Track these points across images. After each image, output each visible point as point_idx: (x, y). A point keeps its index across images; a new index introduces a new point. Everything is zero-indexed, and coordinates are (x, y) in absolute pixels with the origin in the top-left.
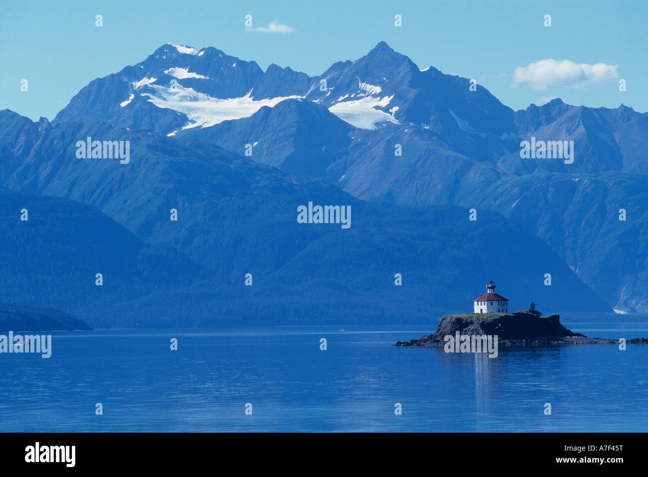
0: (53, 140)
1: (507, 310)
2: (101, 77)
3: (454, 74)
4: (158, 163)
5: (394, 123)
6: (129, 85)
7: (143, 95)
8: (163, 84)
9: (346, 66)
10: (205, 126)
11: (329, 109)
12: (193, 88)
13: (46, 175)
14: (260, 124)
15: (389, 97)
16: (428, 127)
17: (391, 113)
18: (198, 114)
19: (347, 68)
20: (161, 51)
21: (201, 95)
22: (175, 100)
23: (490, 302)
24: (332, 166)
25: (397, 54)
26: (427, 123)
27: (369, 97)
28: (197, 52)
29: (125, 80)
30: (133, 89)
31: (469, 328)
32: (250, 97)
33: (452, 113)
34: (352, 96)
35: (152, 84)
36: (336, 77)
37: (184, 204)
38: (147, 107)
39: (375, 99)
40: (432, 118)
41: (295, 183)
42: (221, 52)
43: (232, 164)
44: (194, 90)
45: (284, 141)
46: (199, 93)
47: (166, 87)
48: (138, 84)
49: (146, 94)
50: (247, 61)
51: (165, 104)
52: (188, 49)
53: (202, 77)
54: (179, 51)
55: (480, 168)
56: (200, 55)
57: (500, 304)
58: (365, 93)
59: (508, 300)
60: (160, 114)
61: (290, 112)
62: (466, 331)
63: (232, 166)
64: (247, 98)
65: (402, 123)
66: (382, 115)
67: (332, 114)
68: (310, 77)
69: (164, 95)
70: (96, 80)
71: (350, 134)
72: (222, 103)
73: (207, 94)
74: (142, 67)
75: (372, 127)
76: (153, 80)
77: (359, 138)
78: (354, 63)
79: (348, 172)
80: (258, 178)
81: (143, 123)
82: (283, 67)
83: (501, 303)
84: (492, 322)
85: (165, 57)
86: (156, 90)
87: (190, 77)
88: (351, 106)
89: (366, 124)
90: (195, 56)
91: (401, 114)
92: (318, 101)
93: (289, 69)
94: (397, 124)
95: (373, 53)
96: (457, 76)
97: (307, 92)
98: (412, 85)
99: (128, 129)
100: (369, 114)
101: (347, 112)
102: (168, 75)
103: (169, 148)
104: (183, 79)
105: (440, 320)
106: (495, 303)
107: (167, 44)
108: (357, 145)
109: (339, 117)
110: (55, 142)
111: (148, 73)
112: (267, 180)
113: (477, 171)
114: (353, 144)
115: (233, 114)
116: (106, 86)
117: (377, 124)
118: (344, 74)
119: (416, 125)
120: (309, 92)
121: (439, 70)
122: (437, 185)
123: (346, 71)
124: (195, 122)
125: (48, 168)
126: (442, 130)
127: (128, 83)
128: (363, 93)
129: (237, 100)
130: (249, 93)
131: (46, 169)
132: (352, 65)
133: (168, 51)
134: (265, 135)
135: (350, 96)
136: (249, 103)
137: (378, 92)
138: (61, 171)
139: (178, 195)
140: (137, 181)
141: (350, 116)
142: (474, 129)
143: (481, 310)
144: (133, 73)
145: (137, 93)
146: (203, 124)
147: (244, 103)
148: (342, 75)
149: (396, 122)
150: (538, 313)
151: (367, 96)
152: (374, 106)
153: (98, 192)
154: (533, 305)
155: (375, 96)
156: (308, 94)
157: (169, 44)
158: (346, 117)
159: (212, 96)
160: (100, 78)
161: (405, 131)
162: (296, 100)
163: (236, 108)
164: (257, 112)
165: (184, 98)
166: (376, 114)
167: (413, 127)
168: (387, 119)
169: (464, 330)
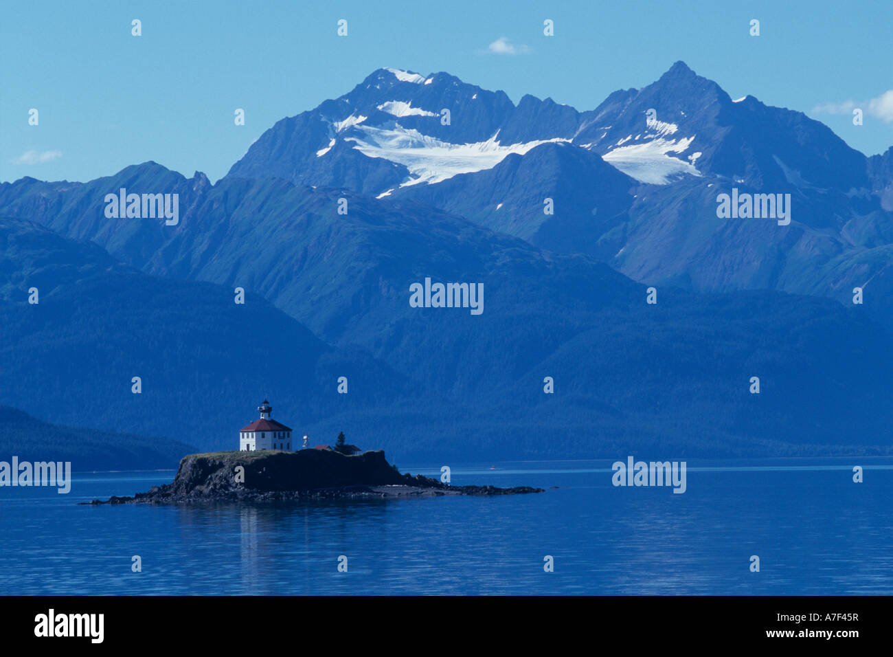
0: (212, 203)
1: (288, 444)
2: (291, 116)
3: (781, 106)
4: (353, 234)
5: (695, 175)
6: (329, 127)
7: (347, 140)
8: (375, 125)
9: (629, 96)
10: (432, 182)
11: (603, 157)
12: (417, 129)
13: (201, 252)
14: (507, 177)
15: (688, 139)
16: (742, 181)
17: (690, 162)
18: (421, 166)
19: (630, 99)
20: (373, 78)
21: (428, 138)
22: (391, 147)
23: (260, 433)
24: (606, 236)
25: (701, 78)
26: (741, 176)
27: (660, 139)
28: (423, 79)
29: (323, 119)
30: (334, 131)
31: (215, 475)
32: (496, 141)
33: (778, 161)
34: (637, 138)
35: (360, 124)
36: (615, 112)
37: (388, 291)
38: (352, 157)
39: (668, 142)
40: (749, 167)
41: (547, 260)
42: (456, 79)
43: (459, 234)
44: (419, 131)
45: (539, 201)
46: (426, 137)
47: (380, 128)
48: (341, 125)
49: (352, 139)
50: (492, 90)
51: (377, 152)
52: (409, 75)
53: (430, 114)
54: (398, 78)
55: (813, 237)
56: (427, 83)
57: (277, 436)
58: (655, 134)
59: (291, 430)
60: (370, 166)
61: (547, 162)
62: (211, 478)
63: (459, 237)
64: (492, 143)
65: (706, 175)
66: (678, 164)
67: (607, 163)
68: (580, 112)
69: (377, 140)
70: (283, 120)
71: (632, 191)
72: (457, 150)
73: (437, 137)
74: (347, 101)
75: (664, 181)
76: (362, 119)
77: (644, 196)
78: (639, 92)
79: (628, 245)
80: (495, 254)
81: (346, 178)
82: (543, 100)
83: (279, 434)
84: (252, 464)
85: (378, 87)
86: (366, 132)
87: (413, 115)
88: (635, 151)
89: (655, 177)
90: (420, 84)
91: (704, 163)
92: (589, 145)
93: (550, 101)
94: (698, 177)
95: (666, 78)
96: (786, 109)
97: (575, 133)
98: (721, 121)
99: (315, 187)
100: (659, 163)
101: (630, 160)
102: (382, 112)
103: (370, 213)
104: (403, 117)
105: (181, 463)
106: (269, 435)
107: (382, 69)
108: (641, 206)
109: (617, 168)
110: (215, 206)
111: (356, 110)
112: (507, 257)
113: (809, 242)
114: (636, 204)
115: (471, 164)
116: (297, 128)
117: (670, 177)
118: (626, 108)
119: (724, 177)
120: (578, 133)
121: (760, 100)
122: (754, 261)
123: (629, 103)
124: (418, 177)
125: (206, 241)
126: (762, 184)
127: (326, 123)
128: (652, 134)
129: (477, 145)
130: (494, 135)
131: (201, 243)
132: (638, 95)
133: (383, 78)
134: (513, 193)
135: (633, 137)
136: (495, 150)
137: (673, 132)
138: (222, 246)
139: (381, 278)
140: (325, 259)
141: (633, 166)
142: (809, 183)
143: (248, 446)
144: (334, 109)
145: (339, 137)
146: (429, 179)
147: (487, 150)
148: (623, 109)
149: (697, 173)
150: (352, 449)
151: (658, 138)
152: (667, 151)
153: (271, 274)
154: (341, 437)
155: (669, 137)
156: (575, 136)
157: (384, 68)
158: (626, 168)
159: (443, 140)
160: (289, 117)
161: (709, 186)
162: (556, 145)
163: (475, 157)
164: (502, 162)
165: (404, 144)
166: (669, 163)
167: (720, 180)
168: (685, 169)
169: (210, 476)
